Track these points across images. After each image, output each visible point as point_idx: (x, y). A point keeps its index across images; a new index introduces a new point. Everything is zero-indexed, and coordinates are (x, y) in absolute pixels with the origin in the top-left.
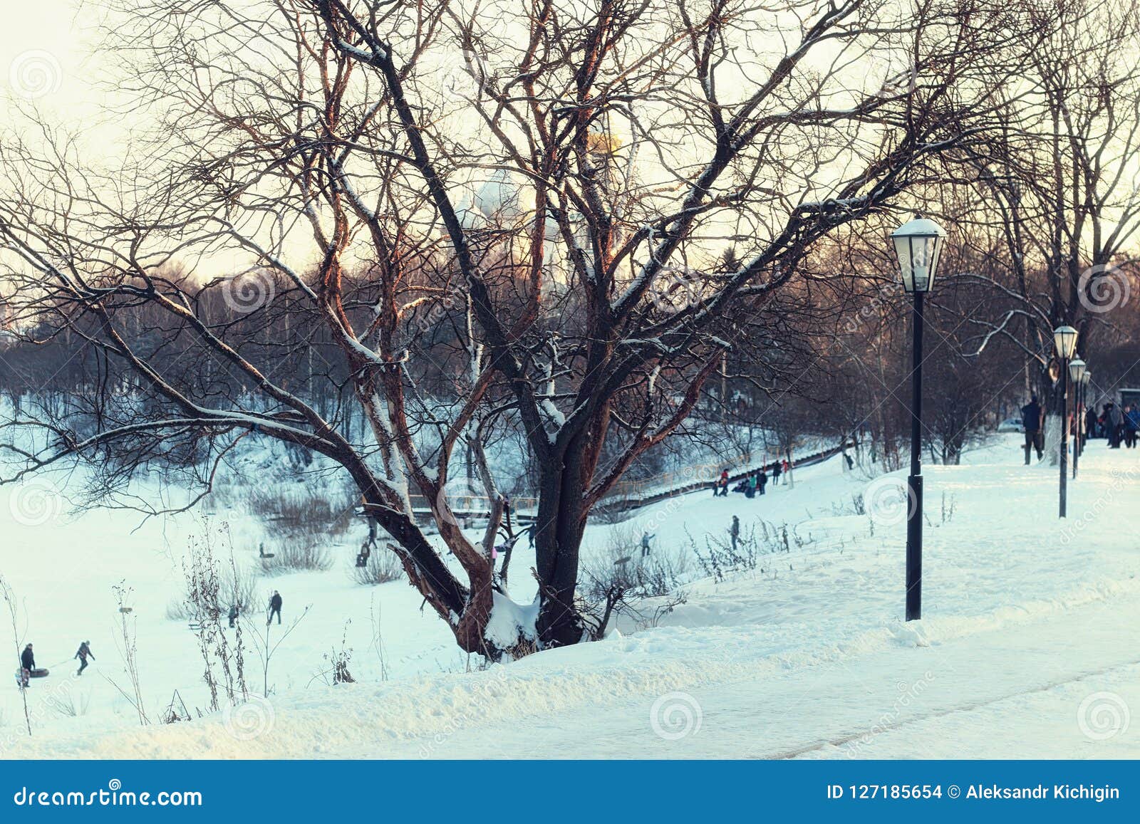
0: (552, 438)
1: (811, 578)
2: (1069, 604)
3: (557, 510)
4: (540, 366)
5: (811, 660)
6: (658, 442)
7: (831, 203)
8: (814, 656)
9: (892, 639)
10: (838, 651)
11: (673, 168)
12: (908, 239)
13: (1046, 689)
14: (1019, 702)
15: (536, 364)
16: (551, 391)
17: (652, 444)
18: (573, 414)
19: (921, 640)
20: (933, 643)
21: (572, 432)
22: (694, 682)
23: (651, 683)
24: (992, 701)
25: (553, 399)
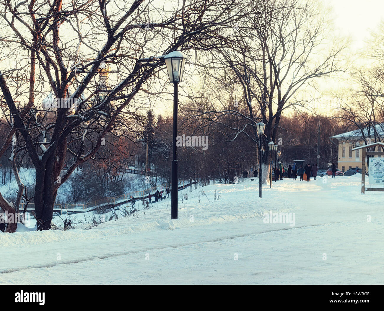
0: (40, 158)
1: (151, 216)
2: (244, 217)
3: (43, 188)
4: (41, 132)
5: (117, 233)
6: (86, 160)
7: (152, 58)
8: (119, 231)
9: (158, 226)
10: (131, 230)
11: (85, 42)
12: (170, 59)
13: (215, 241)
14: (200, 245)
15: (40, 131)
16: (45, 141)
17: (83, 161)
18: (49, 148)
19: (171, 226)
20: (177, 228)
21: (49, 155)
22: (57, 240)
23: (35, 239)
24: (187, 245)
25: (45, 144)
